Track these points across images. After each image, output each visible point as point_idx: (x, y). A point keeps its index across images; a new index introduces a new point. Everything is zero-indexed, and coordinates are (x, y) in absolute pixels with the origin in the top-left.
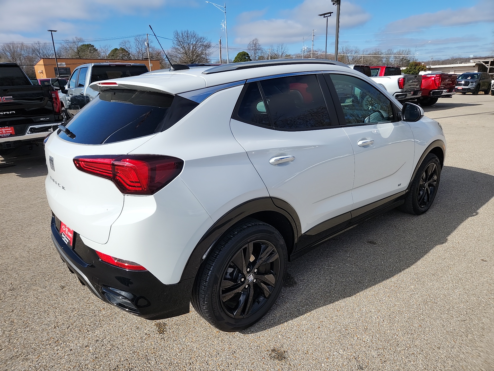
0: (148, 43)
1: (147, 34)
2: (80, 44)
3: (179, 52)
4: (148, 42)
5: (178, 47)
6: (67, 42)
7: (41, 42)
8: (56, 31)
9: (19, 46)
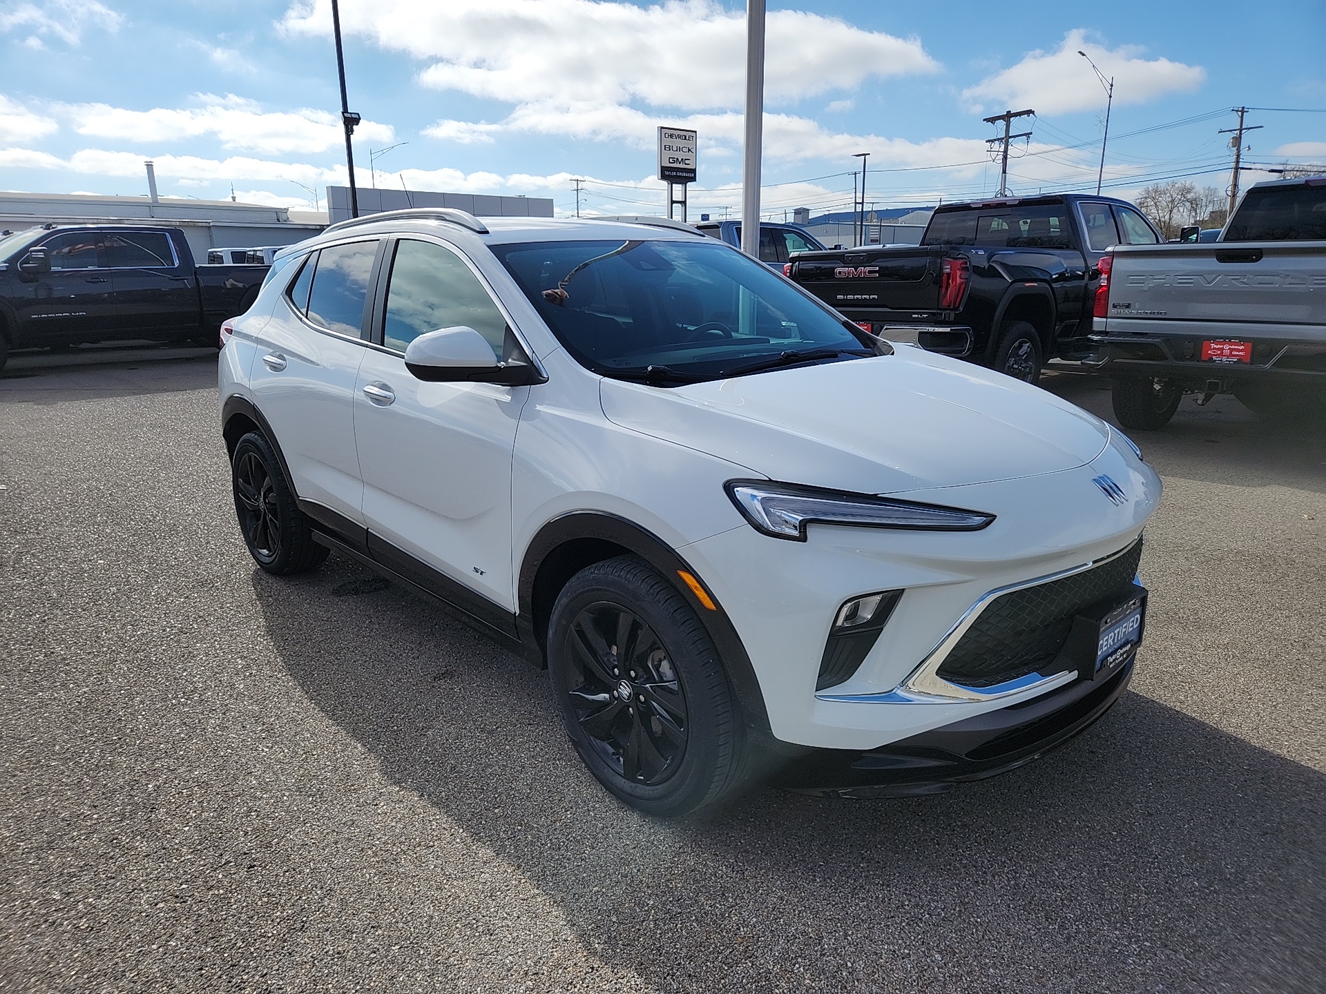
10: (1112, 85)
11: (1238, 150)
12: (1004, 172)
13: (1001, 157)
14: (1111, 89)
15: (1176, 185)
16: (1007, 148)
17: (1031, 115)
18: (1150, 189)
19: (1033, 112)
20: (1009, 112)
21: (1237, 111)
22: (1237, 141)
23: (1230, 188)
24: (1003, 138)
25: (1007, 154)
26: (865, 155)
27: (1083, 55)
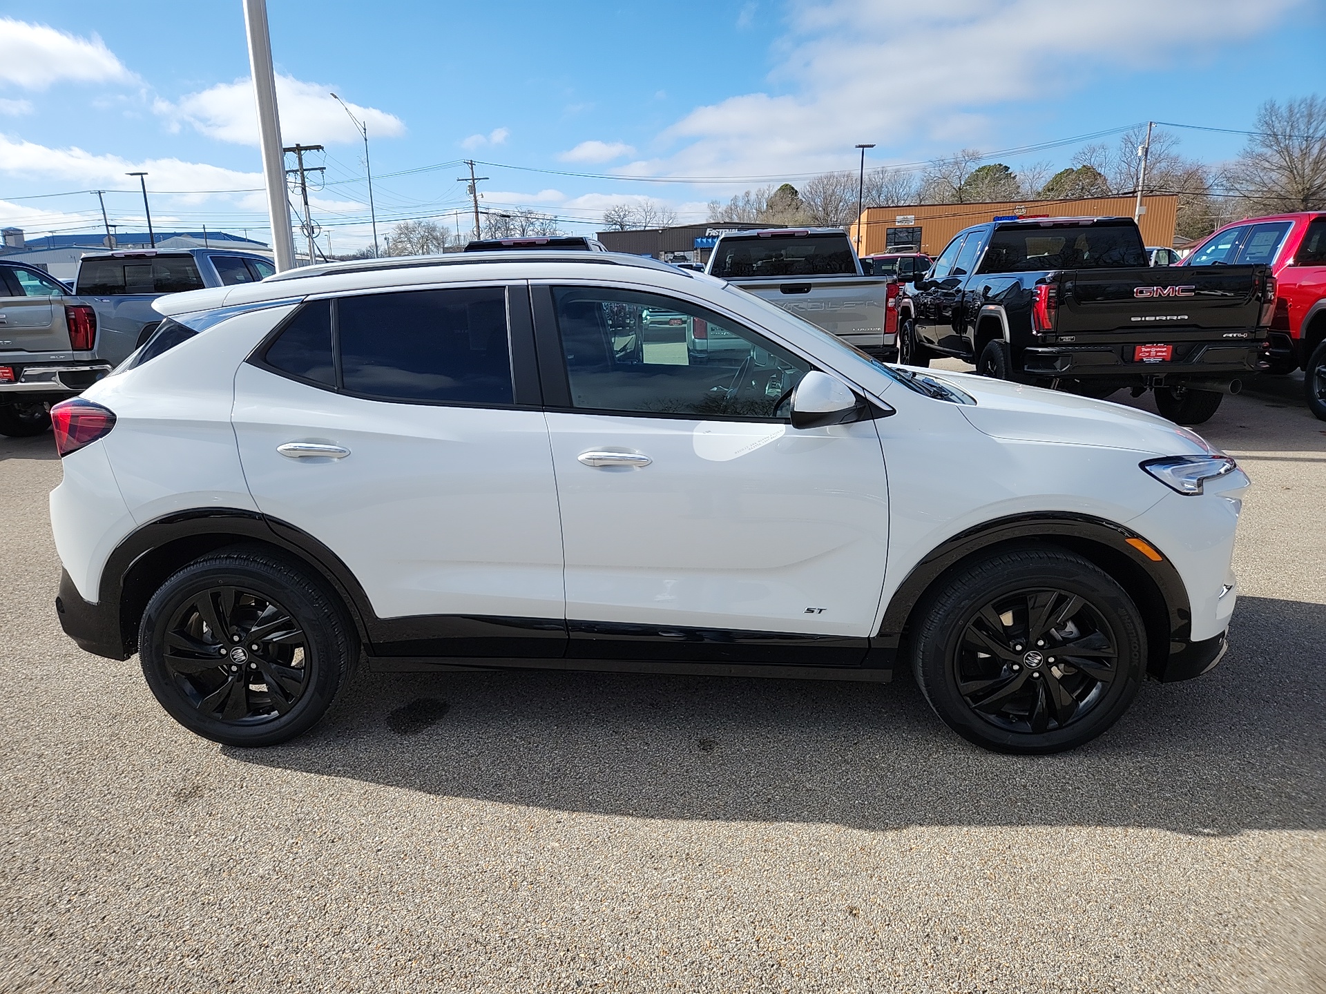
0: (1147, 149)
1: (1151, 123)
2: (973, 167)
3: (1267, 165)
4: (1146, 146)
5: (1265, 150)
6: (942, 163)
7: (888, 169)
8: (872, 146)
9: (843, 180)
10: (365, 129)
11: (475, 196)
12: (306, 203)
13: (300, 189)
14: (365, 133)
15: (422, 224)
16: (304, 180)
17: (320, 150)
18: (402, 226)
19: (322, 148)
20: (298, 145)
21: (467, 163)
22: (473, 189)
23: (475, 229)
24: (298, 170)
25: (305, 186)
26: (141, 174)
27: (336, 97)
